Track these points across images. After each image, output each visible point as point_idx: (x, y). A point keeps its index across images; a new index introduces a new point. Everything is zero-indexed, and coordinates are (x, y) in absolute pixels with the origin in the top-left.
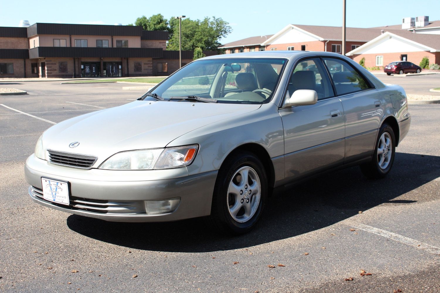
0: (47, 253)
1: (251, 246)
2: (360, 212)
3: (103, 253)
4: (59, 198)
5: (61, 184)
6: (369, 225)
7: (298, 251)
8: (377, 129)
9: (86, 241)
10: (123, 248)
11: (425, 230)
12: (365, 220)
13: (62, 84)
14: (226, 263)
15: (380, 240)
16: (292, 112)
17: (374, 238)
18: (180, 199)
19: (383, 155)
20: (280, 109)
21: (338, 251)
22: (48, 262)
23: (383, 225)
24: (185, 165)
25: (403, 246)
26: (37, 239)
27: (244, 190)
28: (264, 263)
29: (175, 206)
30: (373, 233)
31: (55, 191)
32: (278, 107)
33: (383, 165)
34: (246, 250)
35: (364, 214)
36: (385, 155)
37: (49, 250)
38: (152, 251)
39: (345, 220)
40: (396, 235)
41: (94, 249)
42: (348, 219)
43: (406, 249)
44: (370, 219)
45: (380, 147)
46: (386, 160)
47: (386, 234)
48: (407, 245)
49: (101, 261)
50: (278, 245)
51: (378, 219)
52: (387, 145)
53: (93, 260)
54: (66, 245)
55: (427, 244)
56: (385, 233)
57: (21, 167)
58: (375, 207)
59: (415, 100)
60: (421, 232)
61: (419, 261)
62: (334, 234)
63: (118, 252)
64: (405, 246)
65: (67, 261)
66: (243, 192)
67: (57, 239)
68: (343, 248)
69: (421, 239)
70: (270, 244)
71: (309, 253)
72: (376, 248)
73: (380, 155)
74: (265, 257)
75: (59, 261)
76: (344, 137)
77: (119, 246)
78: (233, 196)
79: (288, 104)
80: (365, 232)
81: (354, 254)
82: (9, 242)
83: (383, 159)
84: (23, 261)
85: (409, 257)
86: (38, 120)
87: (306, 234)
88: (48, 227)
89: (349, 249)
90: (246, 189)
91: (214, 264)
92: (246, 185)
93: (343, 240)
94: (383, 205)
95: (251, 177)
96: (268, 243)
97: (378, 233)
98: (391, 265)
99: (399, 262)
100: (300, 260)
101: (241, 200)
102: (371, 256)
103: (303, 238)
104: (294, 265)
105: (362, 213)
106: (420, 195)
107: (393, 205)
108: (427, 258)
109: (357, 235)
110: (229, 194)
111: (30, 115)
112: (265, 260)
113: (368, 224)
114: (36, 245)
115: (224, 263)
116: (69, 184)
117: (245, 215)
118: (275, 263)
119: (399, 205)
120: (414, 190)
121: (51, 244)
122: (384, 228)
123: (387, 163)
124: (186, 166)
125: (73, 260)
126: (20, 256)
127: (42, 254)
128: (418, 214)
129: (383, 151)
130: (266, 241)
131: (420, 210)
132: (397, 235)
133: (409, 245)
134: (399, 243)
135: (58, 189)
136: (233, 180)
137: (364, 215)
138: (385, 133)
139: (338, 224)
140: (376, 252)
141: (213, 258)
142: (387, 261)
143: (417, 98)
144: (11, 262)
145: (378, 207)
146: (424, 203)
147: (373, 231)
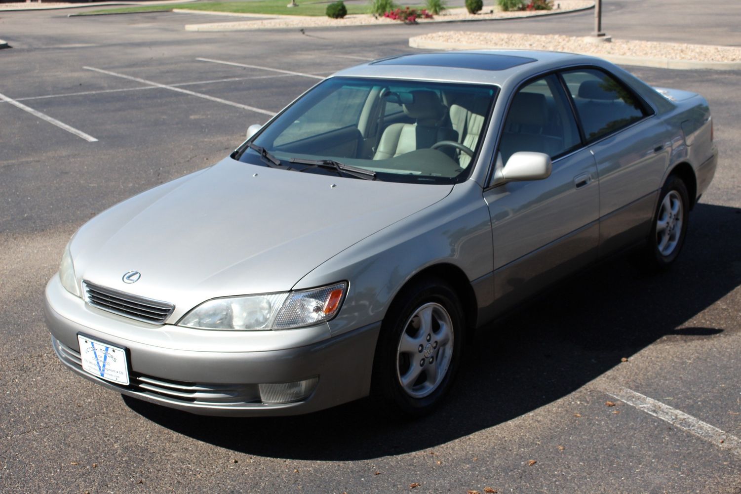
0: (96, 466)
1: (439, 443)
2: (624, 359)
3: (189, 464)
4: (110, 372)
5: (114, 351)
6: (638, 391)
7: (518, 457)
8: (657, 190)
9: (159, 435)
10: (222, 450)
11: (735, 403)
12: (632, 378)
13: (71, 16)
14: (399, 486)
15: (656, 427)
16: (507, 193)
17: (647, 423)
18: (319, 378)
19: (667, 232)
20: (485, 190)
21: (585, 455)
22: (100, 487)
23: (663, 391)
24: (326, 319)
25: (695, 443)
26: (75, 432)
27: (425, 343)
28: (462, 485)
29: (310, 390)
30: (646, 411)
31: (103, 360)
32: (483, 187)
33: (667, 247)
34: (431, 455)
35: (630, 362)
36: (670, 231)
37: (97, 458)
38: (272, 459)
39: (598, 379)
40: (684, 415)
41: (175, 455)
42: (602, 375)
43: (700, 450)
44: (641, 376)
45: (661, 219)
46: (672, 238)
47: (667, 413)
48: (702, 441)
49: (189, 484)
50: (485, 441)
51: (654, 375)
52: (674, 212)
53: (176, 482)
54: (125, 445)
55: (736, 438)
56: (666, 411)
57: (23, 247)
58: (651, 346)
59: (730, 62)
60: (727, 409)
61: (720, 477)
62: (578, 415)
63: (215, 460)
64: (699, 442)
65: (132, 484)
66: (424, 349)
67: (108, 432)
68: (593, 448)
69: (727, 424)
70: (470, 439)
71: (536, 460)
72: (650, 449)
73: (662, 232)
74: (463, 470)
75: (117, 483)
76: (598, 218)
77: (215, 446)
78: (407, 358)
79: (499, 179)
80: (632, 407)
81: (612, 462)
82: (27, 440)
83: (666, 239)
84: (57, 484)
85: (705, 468)
86: (38, 118)
87: (531, 414)
88: (90, 402)
89: (604, 449)
90: (428, 341)
91: (378, 489)
92: (429, 335)
93: (594, 428)
94: (665, 340)
95: (436, 318)
96: (467, 437)
97: (654, 411)
98: (674, 487)
99: (687, 480)
100: (521, 477)
101: (421, 361)
102: (640, 466)
103: (526, 423)
104: (512, 490)
105: (627, 361)
106: (730, 315)
107: (682, 340)
108: (735, 471)
109: (617, 417)
110: (400, 354)
111: (21, 106)
112: (462, 477)
113: (637, 389)
114: (74, 447)
115: (394, 486)
116: (128, 351)
117: (427, 384)
118: (479, 486)
119: (693, 340)
120: (719, 302)
121: (100, 445)
122: (663, 400)
123: (674, 244)
124: (328, 321)
125: (141, 482)
126: (51, 473)
127: (88, 467)
128: (725, 362)
129: (667, 225)
130: (463, 433)
131: (727, 353)
132: (686, 416)
133: (706, 441)
134: (689, 435)
135: (108, 359)
136: (406, 331)
137: (631, 365)
138: (672, 192)
139: (586, 390)
140: (649, 456)
141: (376, 474)
142: (666, 478)
143: (734, 57)
144: (37, 487)
145: (656, 345)
146: (735, 334)
147: (645, 406)
